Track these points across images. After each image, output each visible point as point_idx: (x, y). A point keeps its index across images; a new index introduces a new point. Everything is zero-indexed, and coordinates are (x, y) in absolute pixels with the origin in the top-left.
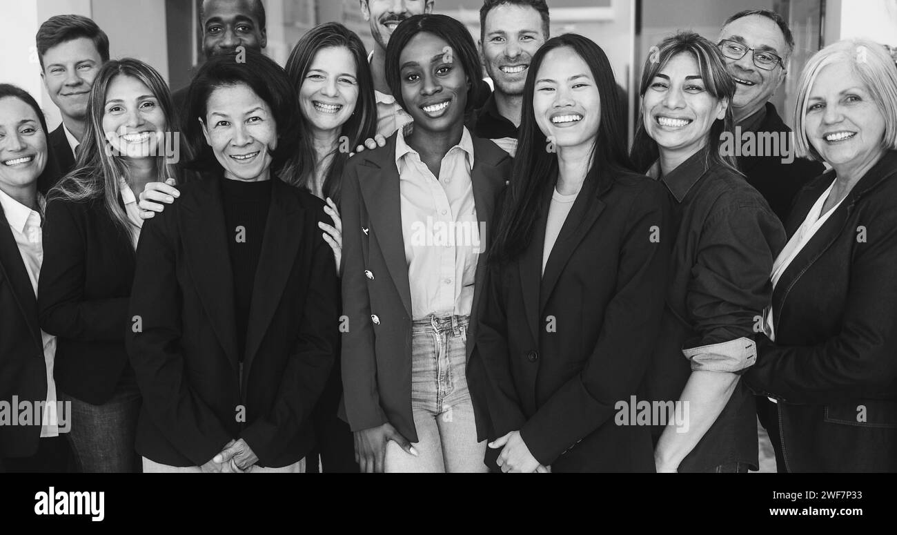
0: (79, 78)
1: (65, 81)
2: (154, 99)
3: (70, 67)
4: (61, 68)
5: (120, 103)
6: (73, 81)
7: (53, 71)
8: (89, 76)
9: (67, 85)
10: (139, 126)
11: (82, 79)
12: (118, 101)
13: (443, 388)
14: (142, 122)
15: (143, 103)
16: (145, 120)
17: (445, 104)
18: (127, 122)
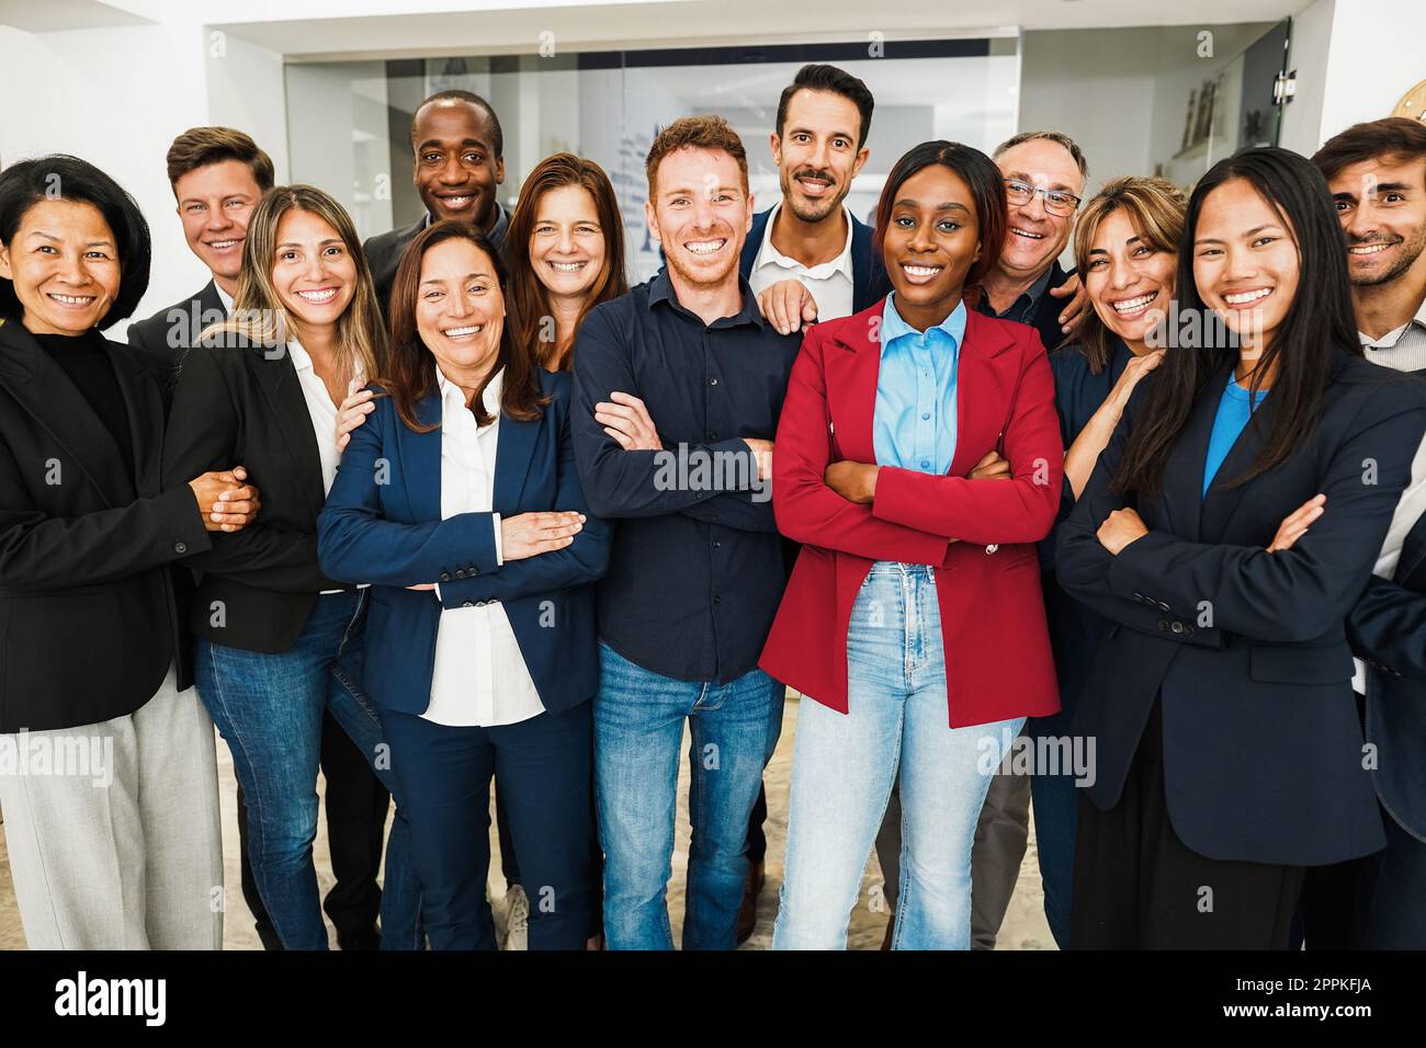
0: (227, 219)
1: (207, 222)
2: (342, 245)
3: (214, 204)
4: (202, 205)
5: (296, 248)
6: (218, 225)
7: (189, 208)
8: (241, 216)
9: (210, 230)
10: (324, 280)
11: (231, 221)
12: (295, 245)
13: (910, 658)
14: (327, 275)
15: (327, 249)
16: (330, 273)
17: (934, 270)
18: (307, 274)
